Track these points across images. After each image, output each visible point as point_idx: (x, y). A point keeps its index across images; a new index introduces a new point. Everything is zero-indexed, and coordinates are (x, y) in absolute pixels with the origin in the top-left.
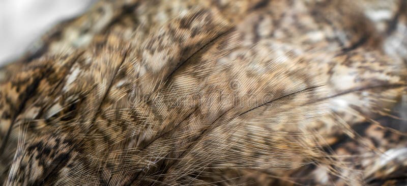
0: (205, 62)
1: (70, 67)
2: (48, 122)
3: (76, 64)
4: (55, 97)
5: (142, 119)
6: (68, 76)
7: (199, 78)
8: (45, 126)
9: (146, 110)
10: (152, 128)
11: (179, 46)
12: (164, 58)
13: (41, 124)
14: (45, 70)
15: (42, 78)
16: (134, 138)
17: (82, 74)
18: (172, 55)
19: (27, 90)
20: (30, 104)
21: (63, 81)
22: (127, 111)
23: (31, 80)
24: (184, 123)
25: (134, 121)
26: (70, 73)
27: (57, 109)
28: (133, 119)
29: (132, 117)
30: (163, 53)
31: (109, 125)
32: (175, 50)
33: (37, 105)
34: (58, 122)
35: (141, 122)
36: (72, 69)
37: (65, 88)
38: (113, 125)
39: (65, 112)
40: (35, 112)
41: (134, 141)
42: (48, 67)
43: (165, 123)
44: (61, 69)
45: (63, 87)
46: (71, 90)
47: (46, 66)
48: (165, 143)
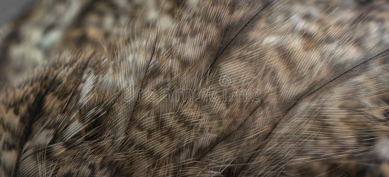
0: (254, 41)
1: (82, 74)
2: (69, 145)
3: (89, 69)
4: (70, 114)
5: (193, 123)
6: (81, 85)
7: (251, 62)
8: (66, 150)
9: (197, 110)
10: (209, 131)
11: (217, 27)
12: (201, 45)
13: (59, 149)
14: (48, 83)
15: (46, 93)
16: (186, 146)
17: (100, 80)
18: (210, 39)
19: (29, 110)
20: (38, 127)
21: (76, 93)
22: (171, 115)
23: (32, 98)
24: (251, 118)
25: (183, 126)
26: (84, 82)
27: (76, 127)
28: (182, 124)
29: (179, 122)
30: (198, 38)
31: (149, 136)
32: (213, 31)
33: (48, 127)
34: (82, 143)
35: (192, 126)
36: (85, 76)
37: (80, 101)
38: (156, 135)
39: (87, 130)
40: (48, 136)
41: (188, 150)
42: (51, 78)
43: (226, 122)
44: (69, 78)
45: (78, 100)
46: (89, 102)
47: (46, 78)
48: (230, 147)
